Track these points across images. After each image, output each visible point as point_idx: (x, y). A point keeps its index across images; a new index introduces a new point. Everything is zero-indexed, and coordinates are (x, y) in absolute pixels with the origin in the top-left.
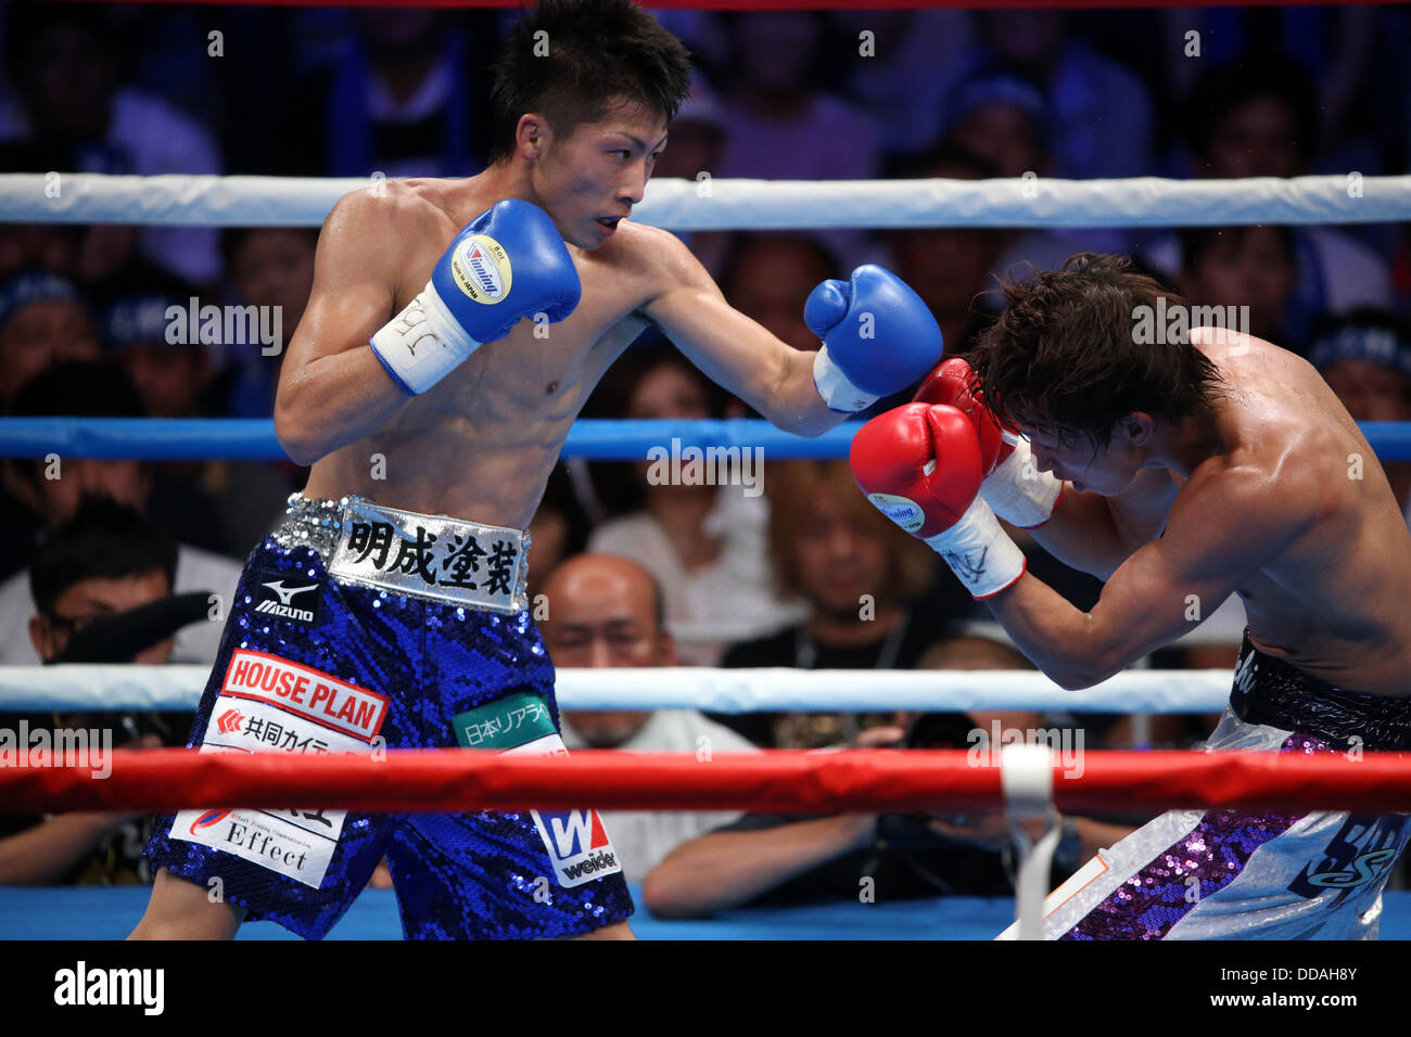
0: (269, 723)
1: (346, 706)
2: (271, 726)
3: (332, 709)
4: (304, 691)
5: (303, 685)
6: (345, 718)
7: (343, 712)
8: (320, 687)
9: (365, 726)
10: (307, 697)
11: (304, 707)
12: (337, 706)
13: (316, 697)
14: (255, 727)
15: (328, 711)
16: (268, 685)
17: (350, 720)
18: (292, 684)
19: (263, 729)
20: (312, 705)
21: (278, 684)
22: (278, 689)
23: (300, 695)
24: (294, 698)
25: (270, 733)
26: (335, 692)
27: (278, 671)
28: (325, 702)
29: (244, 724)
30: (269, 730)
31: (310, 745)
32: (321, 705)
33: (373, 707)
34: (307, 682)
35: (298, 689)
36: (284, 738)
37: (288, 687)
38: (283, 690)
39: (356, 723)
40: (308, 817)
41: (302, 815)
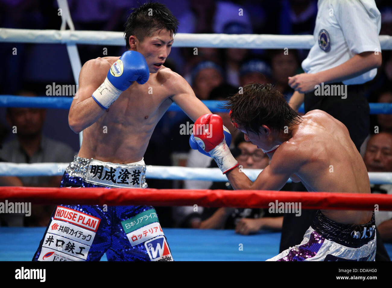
0: (66, 227)
1: (88, 221)
4: (76, 217)
5: (75, 216)
6: (88, 225)
7: (87, 223)
8: (80, 216)
9: (94, 227)
10: (77, 219)
11: (76, 222)
13: (79, 219)
14: (61, 228)
15: (83, 223)
17: (89, 226)
18: (72, 216)
19: (64, 229)
20: (78, 221)
21: (68, 216)
22: (68, 217)
23: (74, 219)
24: (73, 220)
26: (85, 217)
27: (68, 212)
28: (82, 220)
29: (59, 228)
31: (78, 233)
32: (81, 221)
33: (96, 222)
34: (77, 215)
35: (74, 217)
37: (71, 216)
38: (70, 217)
39: (91, 226)
40: (77, 253)
41: (75, 253)
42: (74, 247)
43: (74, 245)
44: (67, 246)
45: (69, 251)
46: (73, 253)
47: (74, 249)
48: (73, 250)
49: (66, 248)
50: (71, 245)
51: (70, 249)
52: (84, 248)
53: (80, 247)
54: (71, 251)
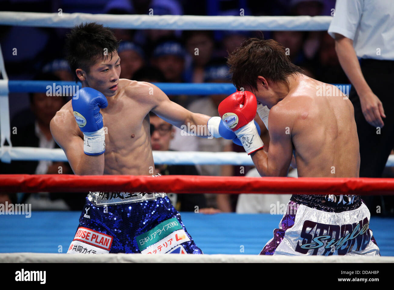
1: (101, 240)
2: (79, 247)
3: (97, 241)
6: (101, 243)
9: (107, 245)
10: (90, 238)
12: (99, 240)
14: (75, 248)
15: (96, 242)
17: (102, 244)
18: (86, 234)
24: (86, 239)
25: (79, 249)
27: (83, 231)
30: (79, 248)
32: (94, 240)
33: (109, 240)
34: (90, 233)
35: (88, 236)
36: (83, 250)
37: (84, 235)
39: (104, 245)
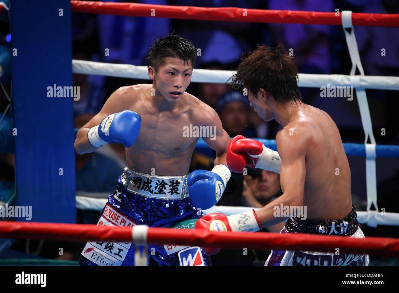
4: (119, 219)
5: (119, 218)
8: (123, 219)
11: (118, 224)
13: (121, 222)
16: (110, 216)
20: (120, 224)
21: (113, 217)
23: (118, 221)
24: (116, 221)
26: (126, 221)
27: (114, 213)
28: (123, 224)
38: (114, 219)
40: (115, 254)
41: (113, 254)
42: (113, 247)
43: (113, 246)
44: (107, 245)
45: (108, 251)
46: (111, 252)
47: (113, 249)
48: (111, 250)
49: (105, 247)
50: (110, 245)
51: (109, 249)
52: (122, 250)
53: (118, 249)
54: (110, 251)
